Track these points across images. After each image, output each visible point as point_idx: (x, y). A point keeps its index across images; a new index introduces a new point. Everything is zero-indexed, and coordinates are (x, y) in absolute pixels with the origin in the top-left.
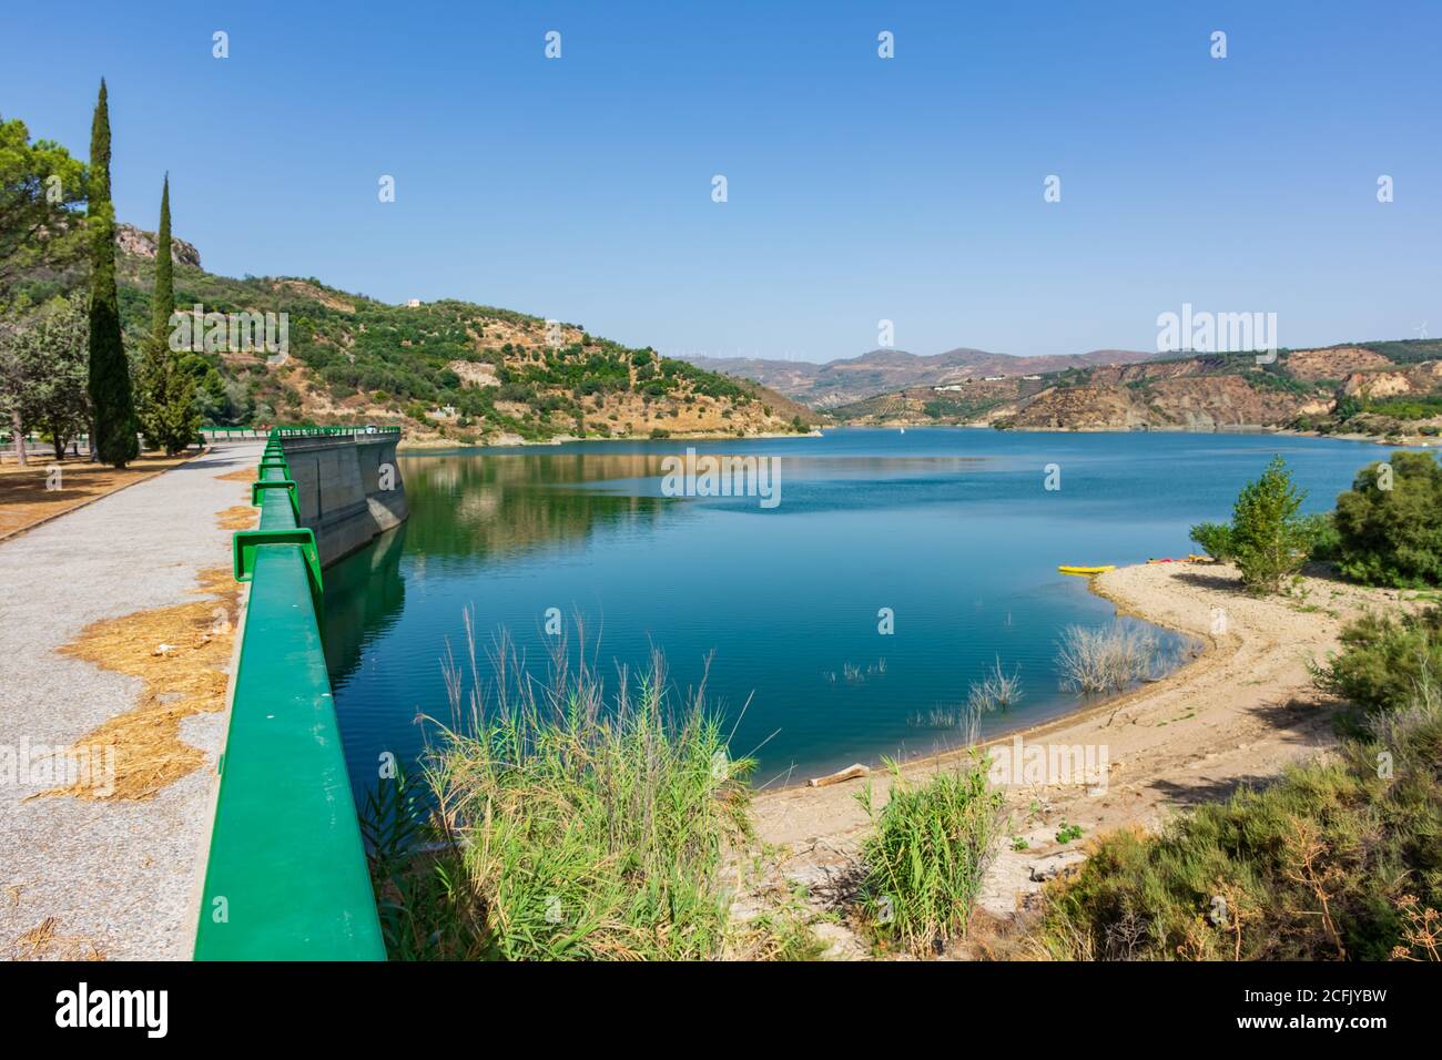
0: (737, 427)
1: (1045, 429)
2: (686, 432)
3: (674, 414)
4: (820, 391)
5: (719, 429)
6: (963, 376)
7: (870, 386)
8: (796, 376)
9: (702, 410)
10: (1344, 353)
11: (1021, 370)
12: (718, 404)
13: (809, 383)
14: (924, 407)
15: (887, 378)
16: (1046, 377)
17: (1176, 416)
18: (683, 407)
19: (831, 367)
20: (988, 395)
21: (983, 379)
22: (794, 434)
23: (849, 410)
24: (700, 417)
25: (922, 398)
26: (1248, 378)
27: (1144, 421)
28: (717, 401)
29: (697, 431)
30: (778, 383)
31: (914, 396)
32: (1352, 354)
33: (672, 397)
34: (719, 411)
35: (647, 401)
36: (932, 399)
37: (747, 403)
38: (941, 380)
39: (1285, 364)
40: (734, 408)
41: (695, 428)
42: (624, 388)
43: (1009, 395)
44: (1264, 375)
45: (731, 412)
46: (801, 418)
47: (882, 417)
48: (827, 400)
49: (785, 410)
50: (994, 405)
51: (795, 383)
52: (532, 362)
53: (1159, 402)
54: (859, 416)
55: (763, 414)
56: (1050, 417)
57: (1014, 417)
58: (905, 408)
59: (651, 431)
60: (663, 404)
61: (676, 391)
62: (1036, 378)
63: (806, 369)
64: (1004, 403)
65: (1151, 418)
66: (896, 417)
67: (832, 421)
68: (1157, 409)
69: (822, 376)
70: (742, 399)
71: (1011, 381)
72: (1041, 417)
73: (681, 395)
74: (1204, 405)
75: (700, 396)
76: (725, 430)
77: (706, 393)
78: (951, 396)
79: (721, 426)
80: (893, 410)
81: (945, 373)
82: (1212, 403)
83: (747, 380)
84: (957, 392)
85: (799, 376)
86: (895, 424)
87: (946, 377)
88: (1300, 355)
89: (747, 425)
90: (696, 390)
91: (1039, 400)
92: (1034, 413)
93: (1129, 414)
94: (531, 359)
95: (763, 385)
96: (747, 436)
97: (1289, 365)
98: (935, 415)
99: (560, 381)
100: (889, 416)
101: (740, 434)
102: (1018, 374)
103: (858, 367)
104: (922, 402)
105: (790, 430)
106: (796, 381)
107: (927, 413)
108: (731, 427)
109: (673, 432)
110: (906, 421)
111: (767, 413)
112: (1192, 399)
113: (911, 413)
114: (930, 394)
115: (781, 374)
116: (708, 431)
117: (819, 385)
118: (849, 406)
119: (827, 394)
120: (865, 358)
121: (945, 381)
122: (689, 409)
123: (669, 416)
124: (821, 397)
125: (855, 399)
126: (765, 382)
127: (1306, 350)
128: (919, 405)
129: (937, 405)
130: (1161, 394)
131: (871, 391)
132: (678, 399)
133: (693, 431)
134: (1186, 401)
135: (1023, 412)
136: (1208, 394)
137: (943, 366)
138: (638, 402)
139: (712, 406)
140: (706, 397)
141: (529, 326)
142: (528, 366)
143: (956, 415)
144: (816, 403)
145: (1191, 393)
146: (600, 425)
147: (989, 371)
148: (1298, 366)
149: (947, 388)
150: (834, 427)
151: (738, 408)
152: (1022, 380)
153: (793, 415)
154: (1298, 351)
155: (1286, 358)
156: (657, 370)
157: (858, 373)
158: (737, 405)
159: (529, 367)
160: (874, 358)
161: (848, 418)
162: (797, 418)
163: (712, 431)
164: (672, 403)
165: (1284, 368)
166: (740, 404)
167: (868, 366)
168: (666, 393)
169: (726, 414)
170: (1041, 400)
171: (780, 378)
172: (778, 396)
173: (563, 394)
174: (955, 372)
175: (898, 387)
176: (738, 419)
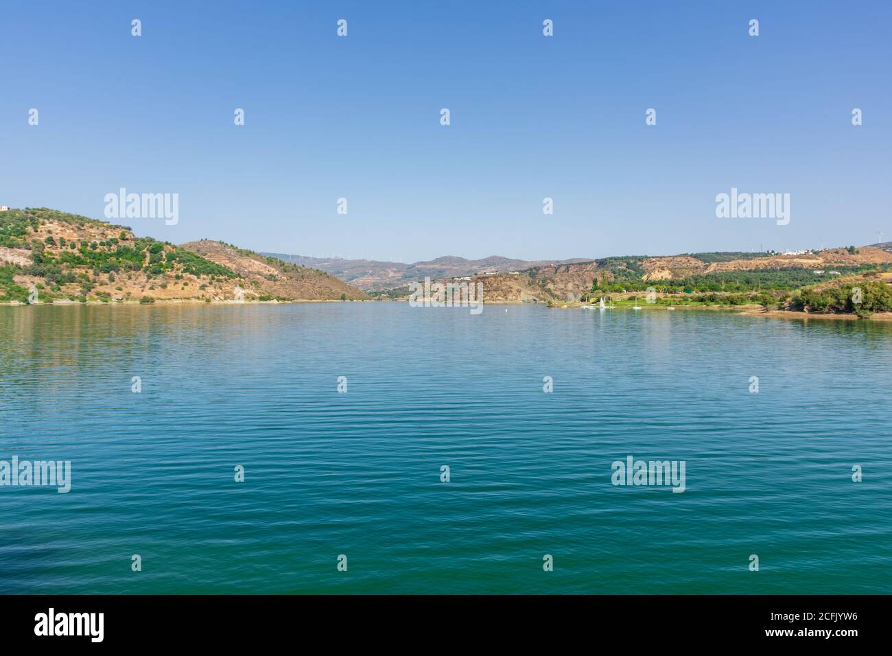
0: (208, 296)
2: (169, 299)
3: (164, 286)
4: (404, 280)
5: (194, 297)
8: (392, 271)
9: (186, 284)
10: (679, 259)
12: (198, 280)
13: (399, 275)
17: (561, 295)
18: (173, 282)
19: (414, 266)
23: (399, 292)
24: (183, 289)
26: (614, 273)
27: (535, 298)
28: (198, 278)
29: (177, 298)
30: (380, 275)
32: (684, 260)
33: (166, 276)
34: (198, 285)
35: (149, 277)
39: (641, 265)
40: (210, 283)
41: (177, 296)
42: (137, 268)
44: (625, 271)
45: (207, 286)
51: (389, 276)
52: (70, 250)
53: (550, 286)
59: (142, 298)
60: (159, 280)
61: (171, 271)
63: (399, 267)
65: (541, 296)
68: (549, 291)
69: (408, 272)
73: (173, 274)
74: (581, 288)
75: (188, 275)
76: (198, 298)
77: (192, 273)
79: (196, 295)
82: (587, 287)
85: (394, 271)
88: (654, 260)
89: (217, 295)
90: (185, 271)
93: (522, 293)
94: (69, 248)
97: (644, 266)
99: (86, 263)
101: (209, 300)
103: (431, 267)
106: (392, 274)
108: (203, 296)
109: (159, 299)
112: (575, 285)
115: (383, 270)
116: (185, 298)
117: (405, 277)
120: (438, 261)
122: (176, 283)
123: (160, 288)
127: (658, 257)
130: (553, 281)
132: (171, 277)
133: (174, 298)
134: (570, 286)
136: (585, 282)
137: (482, 266)
138: (143, 279)
139: (195, 282)
140: (191, 276)
141: (83, 225)
142: (64, 252)
145: (574, 281)
146: (104, 293)
148: (649, 266)
149: (462, 278)
151: (214, 283)
154: (653, 257)
155: (643, 261)
156: (164, 257)
157: (430, 270)
158: (214, 281)
159: (66, 253)
160: (442, 261)
163: (188, 299)
164: (166, 279)
165: (640, 268)
166: (217, 281)
167: (437, 266)
168: (163, 272)
169: (203, 287)
171: (382, 272)
173: (87, 272)
176: (211, 290)
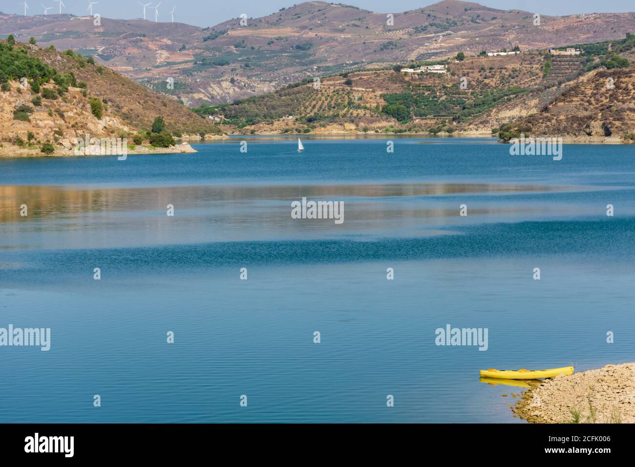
0: (41, 136)
1: (583, 139)
4: (203, 74)
5: (9, 140)
6: (451, 50)
7: (292, 65)
8: (163, 47)
11: (551, 41)
13: (185, 59)
14: (382, 103)
15: (321, 51)
16: (589, 50)
19: (223, 32)
20: (492, 82)
21: (484, 53)
22: (145, 149)
23: (253, 109)
25: (380, 86)
30: (130, 60)
31: (367, 84)
36: (396, 89)
37: (60, 93)
38: (413, 56)
40: (36, 102)
43: (526, 82)
45: (30, 110)
46: (166, 121)
47: (310, 120)
48: (215, 90)
49: (137, 107)
50: (501, 100)
51: (160, 61)
54: (269, 118)
55: (88, 114)
56: (590, 118)
57: (531, 119)
58: (350, 103)
62: (573, 52)
63: (179, 35)
64: (519, 94)
66: (333, 119)
67: (221, 127)
69: (207, 49)
70: (50, 86)
71: (530, 57)
72: (575, 119)
76: (19, 142)
78: (429, 82)
79: (11, 135)
80: (330, 107)
81: (421, 43)
83: (69, 53)
84: (440, 76)
85: (168, 48)
86: (333, 132)
87: (421, 50)
89: (60, 133)
91: (572, 89)
92: (565, 110)
95: (100, 63)
96: (59, 152)
98: (400, 116)
100: (322, 118)
101: (47, 149)
102: (542, 46)
103: (271, 33)
104: (379, 93)
105: (137, 141)
106: (163, 56)
107: (387, 112)
108: (30, 137)
110: (353, 127)
111: (97, 112)
113: (361, 112)
114: (393, 80)
115: (137, 44)
117: (203, 63)
118: (252, 100)
119: (217, 79)
121: (421, 57)
124: (205, 85)
125: (265, 88)
126: (105, 58)
128: (374, 99)
129: (405, 98)
131: (294, 74)
135: (546, 109)
137: (418, 30)
143: (437, 115)
144: (196, 96)
147: (495, 40)
149: (423, 69)
150: (225, 137)
151: (44, 102)
152: (548, 57)
153: (151, 117)
157: (270, 43)
158: (40, 96)
161: (251, 122)
162: (159, 120)
166: (47, 95)
167: (287, 31)
169: (22, 113)
170: (575, 90)
171: (134, 52)
172: (124, 82)
174: (439, 43)
175: (341, 66)
176: (43, 122)
